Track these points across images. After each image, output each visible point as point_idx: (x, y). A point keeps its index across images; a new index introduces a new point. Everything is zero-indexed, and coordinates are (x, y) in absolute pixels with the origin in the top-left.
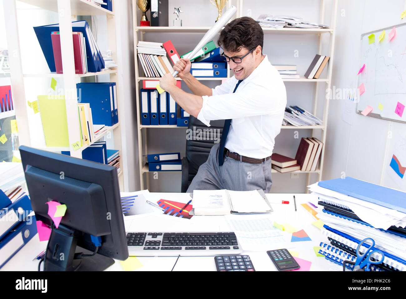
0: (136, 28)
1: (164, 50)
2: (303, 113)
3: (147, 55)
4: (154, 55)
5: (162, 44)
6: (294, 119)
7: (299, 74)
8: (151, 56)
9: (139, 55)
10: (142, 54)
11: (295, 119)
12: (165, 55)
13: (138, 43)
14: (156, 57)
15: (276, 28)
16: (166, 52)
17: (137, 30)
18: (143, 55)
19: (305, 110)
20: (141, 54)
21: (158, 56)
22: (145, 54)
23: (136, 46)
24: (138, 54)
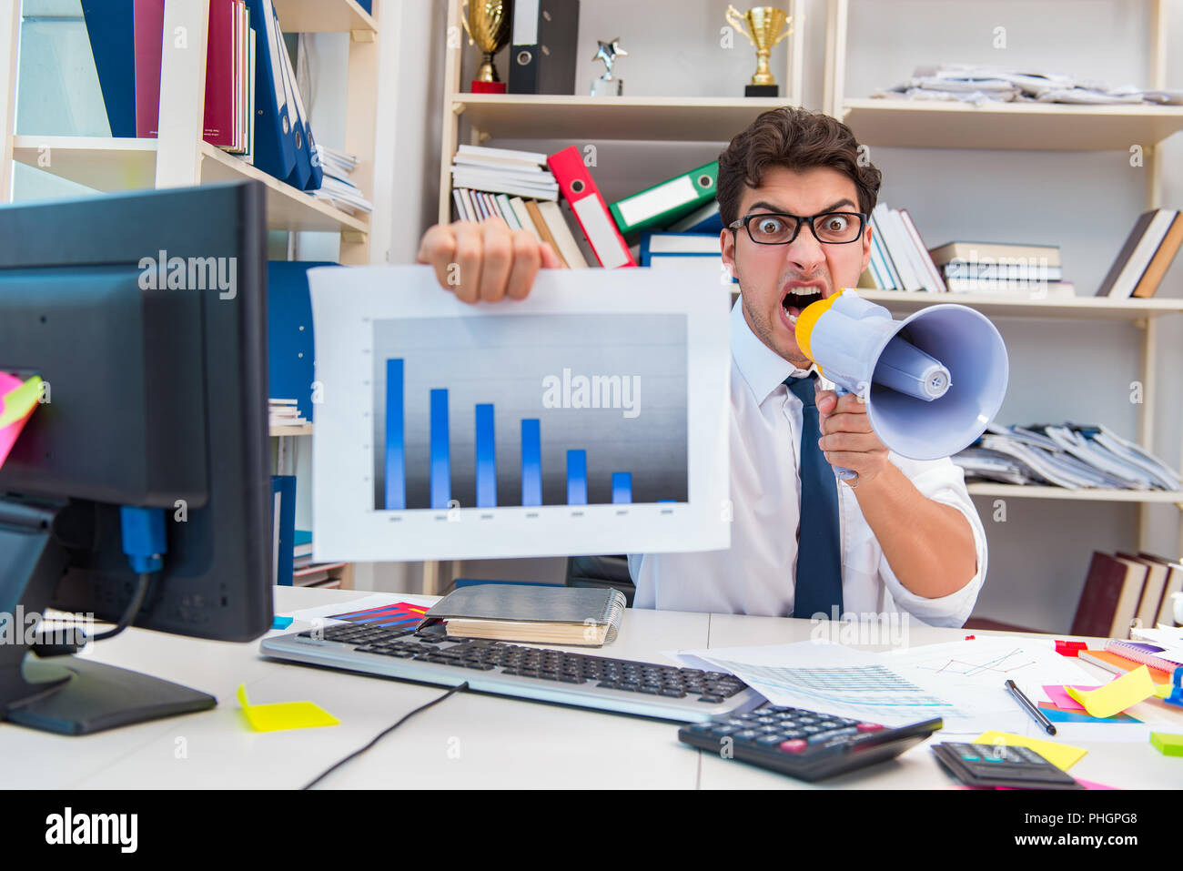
0: (454, 99)
1: (549, 178)
2: (1097, 437)
3: (485, 196)
4: (511, 197)
5: (543, 159)
6: (1056, 462)
7: (1070, 283)
8: (502, 199)
9: (456, 192)
10: (470, 190)
11: (1060, 460)
12: (554, 196)
13: (458, 150)
14: (517, 203)
15: (973, 102)
16: (556, 187)
17: (456, 107)
18: (472, 193)
19: (1102, 427)
20: (464, 192)
21: (526, 200)
22: (477, 191)
23: (449, 162)
24: (453, 189)
